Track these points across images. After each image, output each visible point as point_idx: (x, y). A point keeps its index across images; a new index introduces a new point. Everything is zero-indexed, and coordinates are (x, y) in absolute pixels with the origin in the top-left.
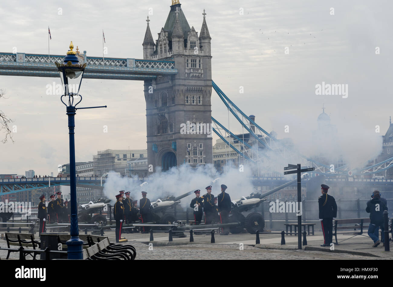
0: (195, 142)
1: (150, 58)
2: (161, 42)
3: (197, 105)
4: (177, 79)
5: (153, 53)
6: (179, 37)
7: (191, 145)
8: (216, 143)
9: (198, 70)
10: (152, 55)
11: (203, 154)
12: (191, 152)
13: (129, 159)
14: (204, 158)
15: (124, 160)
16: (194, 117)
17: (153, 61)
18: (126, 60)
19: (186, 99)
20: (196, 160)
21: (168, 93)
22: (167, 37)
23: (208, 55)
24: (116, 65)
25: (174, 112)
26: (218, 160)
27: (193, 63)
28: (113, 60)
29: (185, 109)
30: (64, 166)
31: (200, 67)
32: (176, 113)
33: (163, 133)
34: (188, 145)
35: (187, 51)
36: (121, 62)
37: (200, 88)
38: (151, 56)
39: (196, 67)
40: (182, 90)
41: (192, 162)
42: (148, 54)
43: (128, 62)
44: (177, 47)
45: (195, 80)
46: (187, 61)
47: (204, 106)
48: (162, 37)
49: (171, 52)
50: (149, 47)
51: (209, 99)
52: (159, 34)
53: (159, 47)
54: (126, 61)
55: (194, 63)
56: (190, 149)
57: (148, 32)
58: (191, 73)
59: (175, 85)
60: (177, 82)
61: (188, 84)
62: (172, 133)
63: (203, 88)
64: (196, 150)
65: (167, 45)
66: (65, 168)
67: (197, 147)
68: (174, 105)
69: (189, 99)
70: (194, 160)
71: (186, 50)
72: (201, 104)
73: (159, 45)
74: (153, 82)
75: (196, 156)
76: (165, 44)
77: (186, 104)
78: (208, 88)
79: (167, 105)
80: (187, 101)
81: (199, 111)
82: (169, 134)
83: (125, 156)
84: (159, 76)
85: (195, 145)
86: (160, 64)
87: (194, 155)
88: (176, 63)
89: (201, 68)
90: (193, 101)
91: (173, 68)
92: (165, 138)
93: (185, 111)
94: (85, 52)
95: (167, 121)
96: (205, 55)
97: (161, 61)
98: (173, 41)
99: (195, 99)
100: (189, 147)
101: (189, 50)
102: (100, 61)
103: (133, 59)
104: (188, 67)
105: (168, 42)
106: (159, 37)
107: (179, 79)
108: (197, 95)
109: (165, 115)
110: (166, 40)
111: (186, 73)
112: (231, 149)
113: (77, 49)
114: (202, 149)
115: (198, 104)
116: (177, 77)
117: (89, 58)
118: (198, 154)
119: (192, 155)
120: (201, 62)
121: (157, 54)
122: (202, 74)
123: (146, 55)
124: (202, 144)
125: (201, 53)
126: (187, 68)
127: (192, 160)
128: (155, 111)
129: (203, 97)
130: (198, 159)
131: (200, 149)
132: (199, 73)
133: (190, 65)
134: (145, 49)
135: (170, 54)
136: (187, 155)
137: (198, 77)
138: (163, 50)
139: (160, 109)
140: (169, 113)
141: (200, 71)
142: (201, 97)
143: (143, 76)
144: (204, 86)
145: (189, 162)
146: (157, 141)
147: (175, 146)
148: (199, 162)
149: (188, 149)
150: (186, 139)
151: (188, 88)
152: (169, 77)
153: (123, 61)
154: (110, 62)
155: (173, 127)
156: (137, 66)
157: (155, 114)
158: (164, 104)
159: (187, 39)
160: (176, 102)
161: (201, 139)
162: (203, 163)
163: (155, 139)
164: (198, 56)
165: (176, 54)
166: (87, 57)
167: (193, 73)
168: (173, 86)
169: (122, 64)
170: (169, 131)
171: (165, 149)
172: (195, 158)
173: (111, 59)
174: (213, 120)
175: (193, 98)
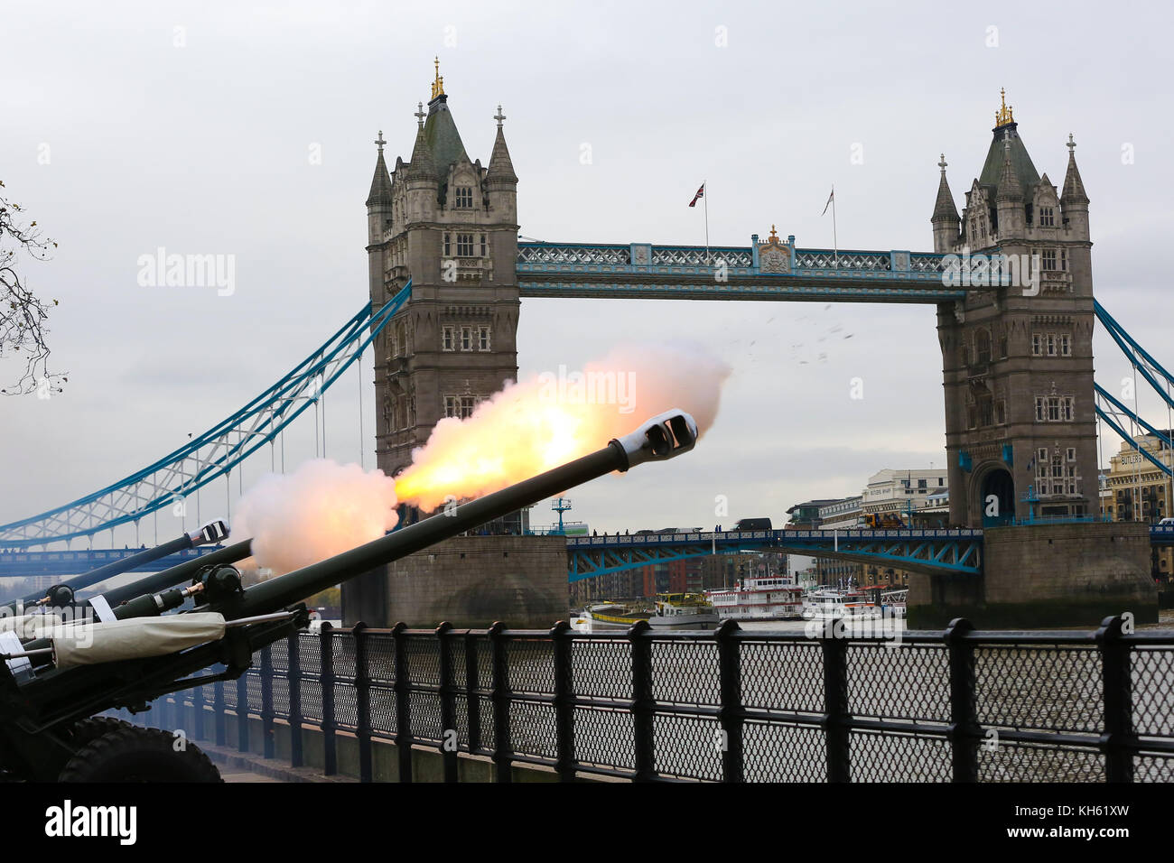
0: (1057, 444)
1: (947, 250)
2: (973, 214)
3: (1059, 357)
4: (1010, 297)
5: (956, 239)
6: (1014, 199)
7: (1046, 453)
8: (1120, 450)
9: (1059, 274)
10: (953, 244)
11: (1075, 473)
12: (1047, 470)
13: (931, 489)
14: (1078, 481)
15: (921, 492)
16: (1054, 386)
18: (888, 254)
19: (1033, 344)
20: (1061, 487)
21: (991, 330)
22: (986, 200)
23: (1081, 239)
24: (866, 268)
25: (1006, 374)
26: (1126, 490)
27: (1047, 258)
28: (859, 255)
29: (1031, 368)
30: (797, 507)
31: (1064, 268)
32: (1011, 376)
33: (983, 425)
34: (1040, 453)
35: (1033, 231)
36: (878, 261)
37: (1066, 318)
38: (953, 246)
39: (1054, 268)
40: (1023, 324)
41: (1050, 493)
42: (945, 243)
43: (894, 261)
44: (1009, 223)
45: (1053, 299)
46: (1035, 254)
47: (1076, 358)
48: (975, 202)
49: (995, 236)
50: (946, 225)
51: (1087, 343)
52: (969, 194)
53: (969, 224)
54: (890, 258)
55: (1051, 259)
56: (1045, 461)
57: (944, 192)
58: (1043, 282)
59: (1004, 312)
60: (1010, 304)
61: (1038, 308)
62: (1002, 424)
63: (1072, 317)
64: (1059, 463)
65: (987, 220)
66: (797, 512)
67: (1061, 457)
68: (1005, 358)
69: (1040, 344)
70: (1055, 487)
71: (1030, 228)
72: (1069, 355)
73: (969, 219)
74: (957, 306)
75: (1060, 478)
76: (981, 217)
77: (1034, 355)
78: (1085, 318)
79: (991, 360)
80: (1036, 348)
81: (1065, 372)
82: (996, 428)
83: (922, 483)
84: (971, 292)
85: (1057, 452)
87: (1055, 475)
89: (1068, 270)
90: (1051, 348)
92: (988, 437)
93: (1031, 372)
94: (792, 238)
95: (991, 397)
96: (1075, 240)
98: (998, 208)
99: (1055, 343)
100: (1043, 457)
101: (1038, 227)
102: (828, 259)
103: (906, 252)
105: (988, 211)
106: (969, 202)
107: (1017, 297)
108: (1059, 334)
109: (985, 382)
110: (983, 208)
112: (1150, 464)
113: (773, 232)
114: (1074, 460)
115: (1064, 355)
116: (1010, 293)
117: (800, 252)
118: (1063, 472)
119: (1050, 475)
120: (1067, 256)
121: (965, 241)
122: (1068, 286)
123: (941, 245)
124: (1074, 449)
125: (1067, 234)
128: (964, 375)
129: (1073, 340)
130: (1064, 485)
131: (1069, 460)
132: (1063, 283)
133: (1040, 265)
134: (938, 230)
135: (993, 239)
136: (1038, 476)
137: (1061, 291)
138: (979, 232)
139: (974, 370)
140: (994, 378)
141: (1064, 278)
142: (1069, 339)
143: (934, 292)
144: (1074, 313)
145: (1044, 492)
146: (970, 445)
147: (1010, 455)
148: (1067, 493)
149: (1041, 461)
150: (1035, 438)
151: (1037, 318)
152: (992, 292)
153: (883, 258)
154: (865, 260)
155: (1005, 410)
156: (917, 269)
157: (962, 382)
158: (984, 357)
159: (1031, 204)
160: (1010, 353)
161: (1070, 437)
162: (1076, 495)
163: (964, 439)
164: (1058, 242)
165: (1008, 238)
166: (797, 251)
167: (1047, 282)
168: (1001, 315)
169: (880, 264)
170: (996, 420)
171: (988, 462)
172: (1057, 484)
173: (852, 253)
174: (1097, 390)
175: (1051, 340)
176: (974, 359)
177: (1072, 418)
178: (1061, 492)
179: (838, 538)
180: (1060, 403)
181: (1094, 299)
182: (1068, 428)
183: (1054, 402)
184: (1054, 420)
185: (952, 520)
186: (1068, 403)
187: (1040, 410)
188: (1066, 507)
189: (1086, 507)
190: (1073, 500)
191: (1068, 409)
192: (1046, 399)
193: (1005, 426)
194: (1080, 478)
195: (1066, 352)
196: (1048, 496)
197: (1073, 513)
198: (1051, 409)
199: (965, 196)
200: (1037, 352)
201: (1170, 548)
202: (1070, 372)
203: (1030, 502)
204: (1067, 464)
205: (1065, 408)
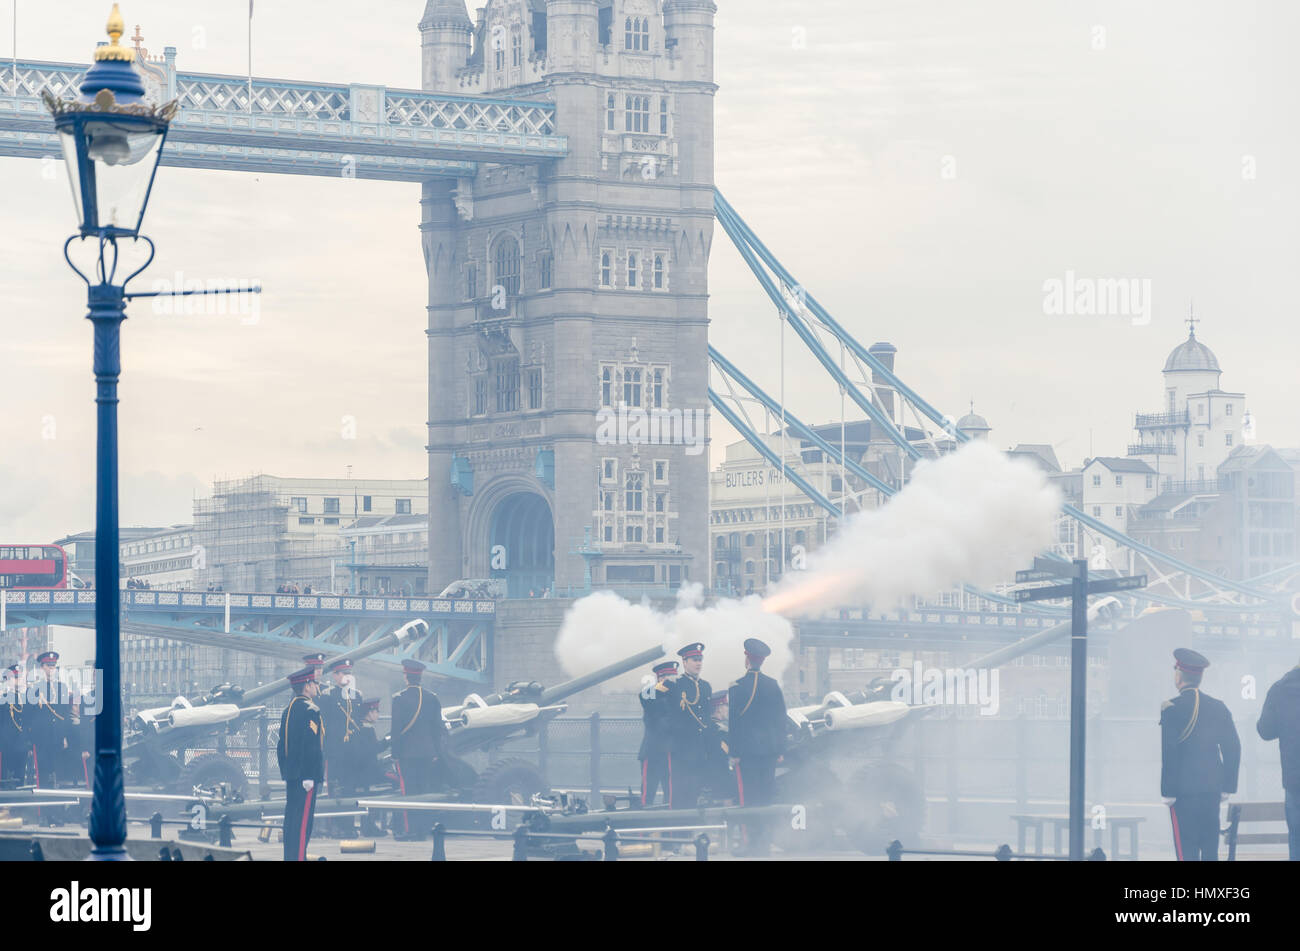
0: (635, 451)
1: (449, 85)
2: (497, 19)
3: (647, 294)
4: (565, 179)
5: (463, 65)
7: (615, 466)
8: (724, 461)
9: (654, 142)
10: (458, 74)
11: (666, 505)
12: (615, 498)
13: (346, 517)
14: (671, 521)
15: (330, 521)
16: (634, 345)
17: (462, 100)
18: (346, 91)
19: (601, 267)
20: (639, 530)
21: (524, 237)
23: (699, 79)
24: (303, 114)
25: (549, 319)
26: (731, 535)
27: (633, 111)
28: (292, 89)
29: (595, 311)
31: (663, 128)
32: (557, 324)
33: (499, 409)
34: (604, 467)
35: (610, 58)
36: (325, 101)
37: (664, 221)
38: (457, 77)
39: (646, 129)
40: (585, 228)
41: (621, 540)
42: (443, 70)
43: (355, 104)
44: (569, 41)
45: (641, 185)
46: (611, 101)
47: (677, 296)
49: (540, 64)
50: (446, 37)
51: (700, 270)
53: (491, 39)
54: (347, 97)
55: (641, 111)
58: (624, 154)
59: (552, 206)
60: (563, 191)
61: (610, 201)
62: (536, 411)
63: (675, 221)
64: (639, 486)
65: (525, 32)
67: (641, 476)
68: (548, 290)
69: (614, 267)
70: (630, 529)
71: (605, 54)
72: (665, 289)
73: (492, 29)
74: (460, 189)
75: (638, 513)
76: (515, 28)
77: (601, 287)
78: (698, 223)
79: (520, 293)
80: (606, 273)
81: (656, 320)
82: (524, 417)
83: (332, 504)
84: (488, 165)
85: (635, 466)
86: (493, 114)
87: (629, 508)
88: (561, 110)
89: (670, 134)
90: (632, 275)
91: (547, 131)
92: (507, 434)
93: (593, 317)
94: (171, 52)
95: (517, 359)
96: (688, 79)
97: (494, 100)
98: (549, 13)
99: (640, 267)
100: (609, 474)
101: (620, 53)
102: (234, 94)
103: (378, 88)
104: (611, 127)
105: (528, 17)
107: (573, 179)
108: (648, 251)
109: (506, 332)
110: (520, 10)
111: (602, 155)
112: (790, 488)
113: (138, 40)
114: (665, 482)
115: (654, 289)
116: (564, 169)
117: (184, 78)
118: (645, 504)
119: (620, 508)
120: (670, 107)
121: (481, 71)
122: (671, 161)
123: (435, 75)
124: (667, 461)
125: (672, 68)
126: (606, 131)
127: (620, 528)
128: (466, 316)
129: (675, 260)
130: (646, 527)
131: (656, 482)
132: (660, 157)
133: (620, 121)
134: (430, 46)
135: (535, 70)
137: (656, 172)
138: (509, 54)
140: (525, 325)
141: (663, 147)
142: (666, 259)
143: (420, 163)
144: (680, 213)
145: (608, 538)
146: (473, 447)
147: (550, 468)
148: (650, 540)
149: (605, 480)
151: (610, 219)
152: (528, 168)
153: (335, 97)
154: (279, 97)
155: (544, 384)
156: (395, 120)
157: (464, 330)
159: (610, 9)
160: (558, 281)
162: (668, 545)
163: (461, 434)
164: (657, 82)
165: (564, 70)
166: (179, 75)
167: (633, 154)
168: (545, 210)
169: (329, 108)
170: (525, 403)
171: (505, 478)
172: (635, 524)
173: (280, 85)
174: (714, 361)
175: (633, 261)
177: (665, 406)
178: (639, 539)
179: (233, 608)
180: (644, 376)
181: (715, 190)
183: (633, 374)
185: (431, 582)
186: (658, 376)
187: (607, 387)
188: (652, 568)
190: (661, 556)
191: (658, 389)
192: (619, 368)
193: (542, 415)
194: (675, 515)
195: (659, 284)
196: (616, 544)
197: (664, 579)
198: (627, 387)
200: (607, 282)
201: (813, 649)
202: (667, 321)
203: (587, 556)
204: (652, 488)
205: (653, 385)
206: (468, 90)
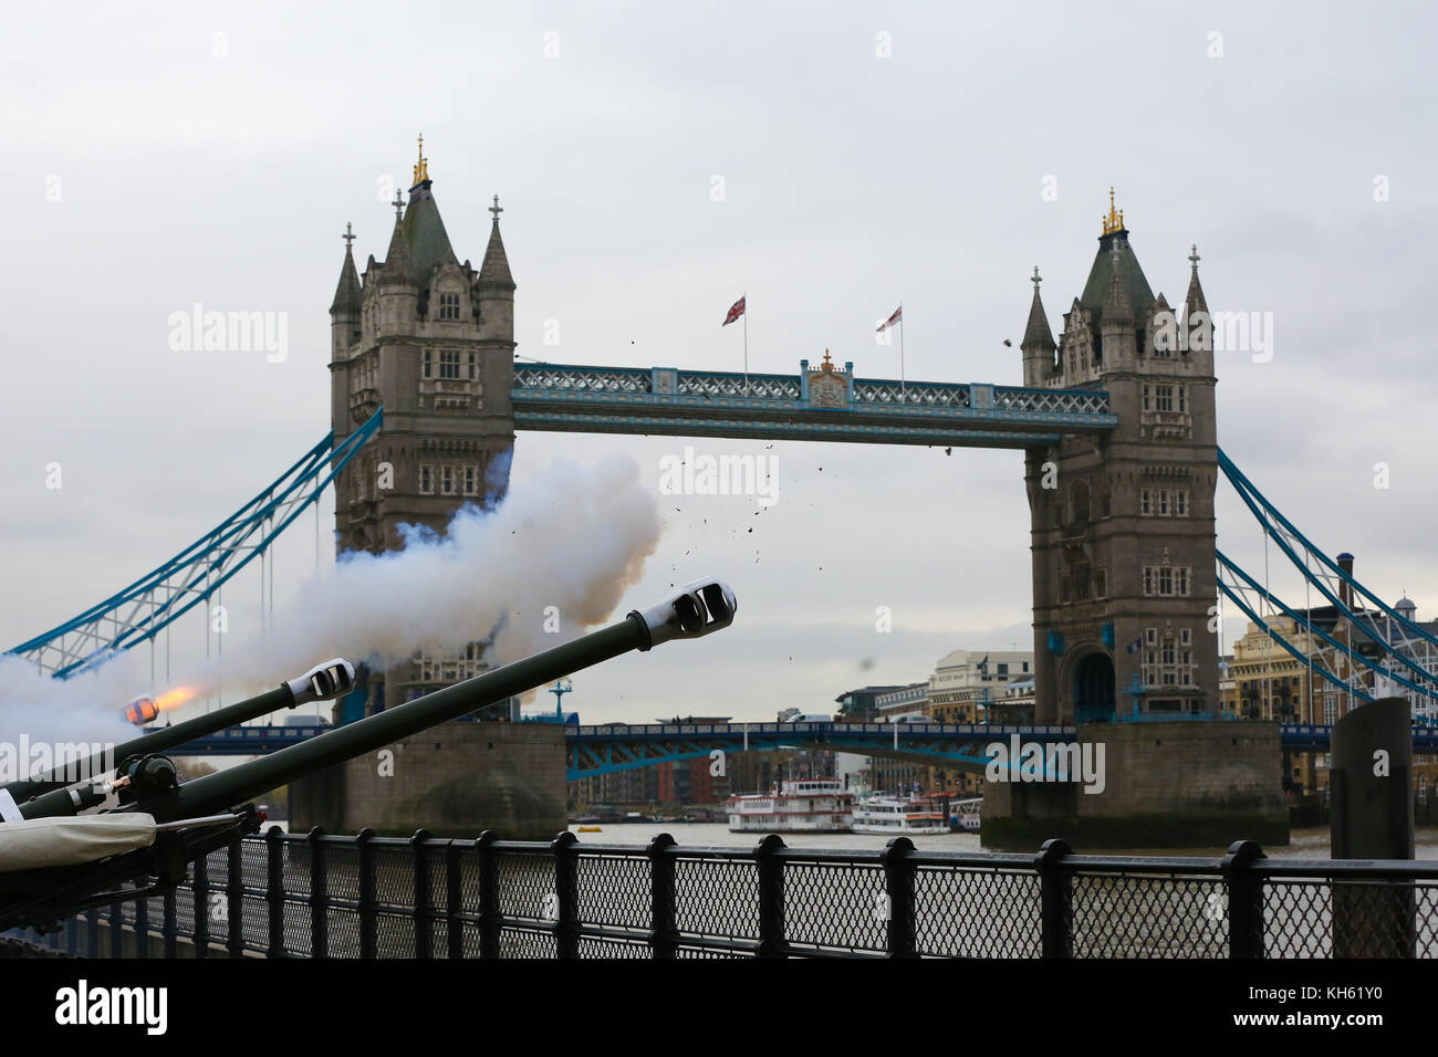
0: (1169, 624)
1: (1040, 384)
2: (1071, 340)
3: (1174, 518)
4: (1118, 443)
5: (1050, 371)
6: (1122, 323)
7: (1155, 634)
8: (1246, 633)
9: (1176, 417)
10: (1046, 377)
11: (1190, 660)
12: (1156, 655)
14: (1194, 670)
16: (1166, 552)
17: (1045, 392)
18: (966, 388)
19: (1142, 501)
20: (1172, 676)
21: (1091, 483)
22: (1088, 324)
23: (1204, 374)
24: (939, 403)
25: (1107, 537)
26: (1252, 681)
27: (1161, 397)
28: (932, 387)
29: (1139, 530)
30: (848, 694)
31: (1182, 408)
32: (1114, 540)
33: (1079, 598)
34: (1147, 634)
35: (1145, 362)
36: (954, 395)
37: (1184, 469)
38: (1046, 379)
39: (1170, 408)
40: (1131, 476)
41: (1160, 683)
42: (1038, 376)
43: (973, 396)
44: (1116, 353)
45: (1167, 446)
46: (1146, 391)
47: (1195, 520)
48: (1075, 326)
49: (1099, 368)
50: (1038, 353)
51: (1209, 501)
52: (1067, 317)
53: (1067, 354)
54: (968, 391)
55: (1167, 397)
56: (1155, 644)
57: (1037, 314)
58: (1155, 425)
59: (1107, 461)
60: (1116, 451)
61: (1147, 457)
62: (1102, 598)
63: (1191, 469)
64: (1172, 647)
65: (1089, 348)
66: (849, 700)
67: (1173, 640)
68: (1107, 517)
69: (1151, 501)
70: (1166, 676)
71: (1141, 359)
72: (1186, 515)
73: (1068, 346)
74: (1050, 452)
75: (1172, 665)
76: (1082, 345)
77: (1143, 514)
78: (1207, 470)
79: (1090, 519)
80: (1146, 505)
81: (1179, 536)
82: (1094, 603)
84: (1068, 436)
85: (1169, 634)
86: (1067, 401)
87: (1165, 661)
88: (1113, 397)
89: (1187, 412)
90: (1164, 506)
91: (1103, 411)
92: (1084, 614)
93: (1138, 535)
94: (849, 366)
95: (1089, 565)
96: (1196, 375)
97: (1067, 394)
98: (1103, 333)
99: (1169, 500)
100: (1151, 639)
101: (1151, 359)
102: (893, 392)
103: (989, 386)
104: (1147, 408)
105: (1090, 338)
106: (1067, 325)
107: (1123, 443)
108: (1174, 490)
109: (1082, 547)
110: (1085, 333)
111: (1141, 426)
113: (827, 358)
114: (1189, 644)
115: (1179, 515)
116: (1116, 437)
117: (860, 383)
118: (1176, 659)
119: (1159, 662)
120: (1186, 394)
121: (1062, 374)
122: (1187, 430)
123: (1032, 377)
124: (1190, 630)
125: (1187, 368)
126: (1144, 411)
127: (1159, 676)
128: (1056, 537)
129: (1192, 496)
130: (1177, 675)
131: (1183, 644)
132: (1180, 426)
133: (1153, 404)
134: (1029, 360)
135: (1096, 372)
136: (1145, 662)
137: (1178, 437)
138: (1078, 362)
139: (1069, 531)
140: (1093, 541)
141: (1181, 421)
142: (1187, 494)
143: (1022, 435)
144: (1194, 464)
145: (1152, 682)
146: (1062, 623)
147: (1111, 636)
148: (1180, 683)
149: (1148, 643)
150: (1142, 615)
151: (1147, 470)
152: (1093, 437)
153: (961, 392)
154: (939, 394)
155: (1106, 581)
156: (1001, 406)
157: (1055, 546)
158: (1081, 516)
159: (1144, 330)
160: (1114, 511)
161: (1185, 616)
162: (1191, 686)
163: (1055, 615)
164: (1177, 377)
165: (1114, 371)
166: (856, 380)
167: (1161, 425)
168: (1103, 465)
169: (957, 399)
170: (1095, 593)
171: (1084, 644)
172: (1168, 672)
173: (923, 385)
174: (1219, 559)
175: (1164, 498)
176: (1070, 518)
177: (1188, 593)
178: (1172, 682)
179: (899, 733)
180: (1173, 573)
181: (1219, 449)
182: (1182, 604)
183: (1166, 572)
184: (1166, 595)
185: (1038, 714)
186: (1183, 573)
187: (1148, 582)
188: (1179, 702)
189: (1202, 701)
190: (1186, 693)
191: (1183, 582)
192: (1156, 568)
193: (1106, 601)
194: (1196, 666)
195: (1182, 511)
196: (1156, 686)
197: (1187, 708)
198: (1162, 581)
199: (1063, 319)
200: (1146, 511)
201: (1305, 754)
202: (1187, 536)
203: (1135, 694)
204: (1180, 648)
205: (1180, 580)
206: (1059, 386)
